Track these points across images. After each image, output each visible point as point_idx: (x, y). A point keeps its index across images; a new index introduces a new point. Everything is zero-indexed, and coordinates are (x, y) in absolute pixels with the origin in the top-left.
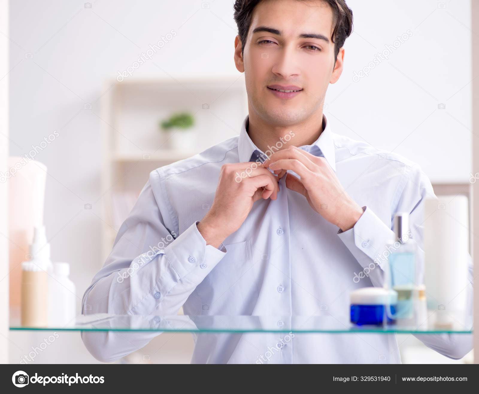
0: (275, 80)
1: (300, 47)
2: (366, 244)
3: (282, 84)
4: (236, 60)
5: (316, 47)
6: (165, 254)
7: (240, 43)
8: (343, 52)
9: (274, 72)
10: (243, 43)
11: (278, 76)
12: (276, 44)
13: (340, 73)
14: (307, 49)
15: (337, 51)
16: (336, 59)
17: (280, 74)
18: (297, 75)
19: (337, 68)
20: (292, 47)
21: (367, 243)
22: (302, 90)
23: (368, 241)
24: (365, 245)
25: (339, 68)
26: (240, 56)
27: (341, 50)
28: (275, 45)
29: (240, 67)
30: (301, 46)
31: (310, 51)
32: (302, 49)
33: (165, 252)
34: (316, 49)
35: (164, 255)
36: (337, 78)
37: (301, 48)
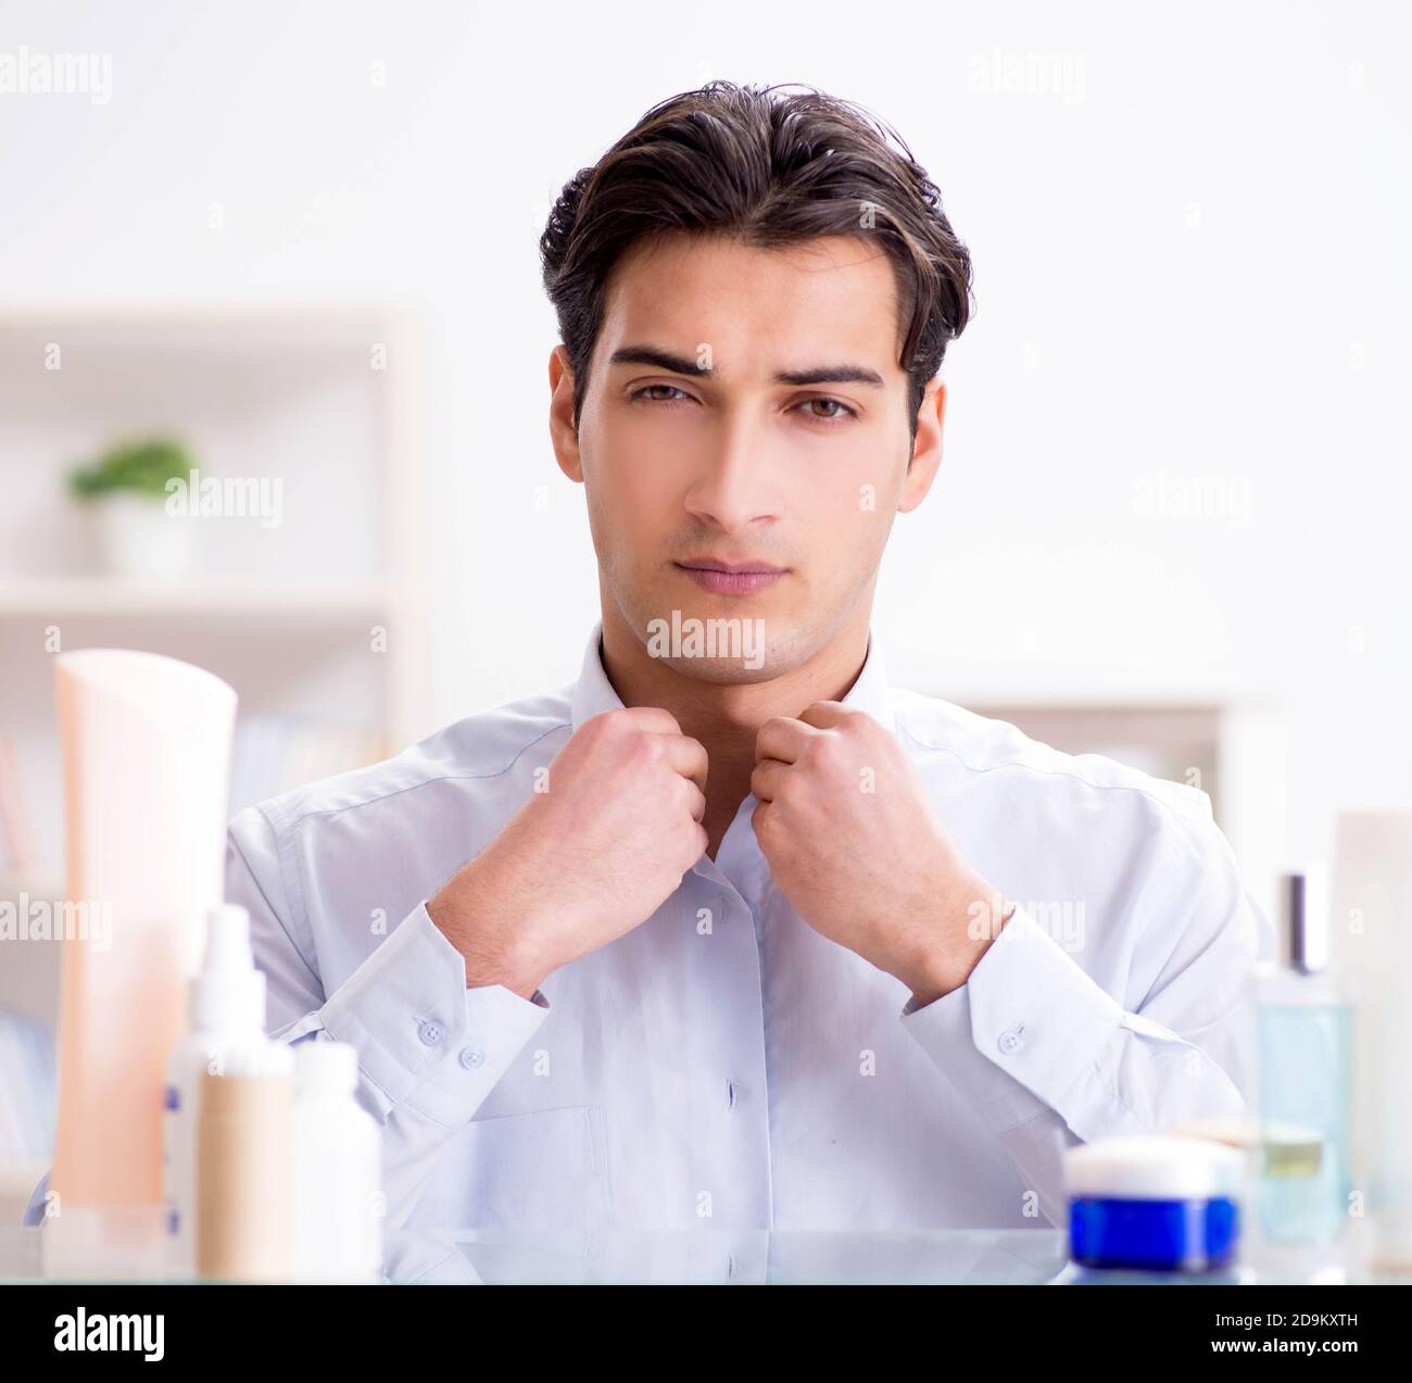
0: (700, 538)
1: (780, 408)
2: (1012, 1043)
3: (721, 552)
4: (557, 440)
5: (837, 404)
6: (323, 1029)
7: (567, 377)
8: (941, 393)
9: (692, 508)
10: (576, 382)
11: (706, 525)
12: (695, 399)
13: (933, 471)
14: (804, 415)
15: (916, 397)
16: (915, 425)
17: (712, 519)
18: (770, 519)
19: (923, 451)
20: (752, 411)
21: (1017, 1039)
22: (788, 571)
23: (1020, 1032)
24: (1011, 1047)
25: (929, 452)
26: (568, 423)
27: (931, 389)
28: (692, 405)
29: (569, 463)
30: (785, 404)
31: (818, 421)
32: (788, 418)
33: (322, 1024)
34: (840, 412)
35: (319, 1033)
36: (923, 488)
37: (785, 412)
